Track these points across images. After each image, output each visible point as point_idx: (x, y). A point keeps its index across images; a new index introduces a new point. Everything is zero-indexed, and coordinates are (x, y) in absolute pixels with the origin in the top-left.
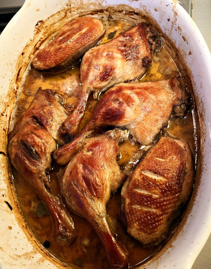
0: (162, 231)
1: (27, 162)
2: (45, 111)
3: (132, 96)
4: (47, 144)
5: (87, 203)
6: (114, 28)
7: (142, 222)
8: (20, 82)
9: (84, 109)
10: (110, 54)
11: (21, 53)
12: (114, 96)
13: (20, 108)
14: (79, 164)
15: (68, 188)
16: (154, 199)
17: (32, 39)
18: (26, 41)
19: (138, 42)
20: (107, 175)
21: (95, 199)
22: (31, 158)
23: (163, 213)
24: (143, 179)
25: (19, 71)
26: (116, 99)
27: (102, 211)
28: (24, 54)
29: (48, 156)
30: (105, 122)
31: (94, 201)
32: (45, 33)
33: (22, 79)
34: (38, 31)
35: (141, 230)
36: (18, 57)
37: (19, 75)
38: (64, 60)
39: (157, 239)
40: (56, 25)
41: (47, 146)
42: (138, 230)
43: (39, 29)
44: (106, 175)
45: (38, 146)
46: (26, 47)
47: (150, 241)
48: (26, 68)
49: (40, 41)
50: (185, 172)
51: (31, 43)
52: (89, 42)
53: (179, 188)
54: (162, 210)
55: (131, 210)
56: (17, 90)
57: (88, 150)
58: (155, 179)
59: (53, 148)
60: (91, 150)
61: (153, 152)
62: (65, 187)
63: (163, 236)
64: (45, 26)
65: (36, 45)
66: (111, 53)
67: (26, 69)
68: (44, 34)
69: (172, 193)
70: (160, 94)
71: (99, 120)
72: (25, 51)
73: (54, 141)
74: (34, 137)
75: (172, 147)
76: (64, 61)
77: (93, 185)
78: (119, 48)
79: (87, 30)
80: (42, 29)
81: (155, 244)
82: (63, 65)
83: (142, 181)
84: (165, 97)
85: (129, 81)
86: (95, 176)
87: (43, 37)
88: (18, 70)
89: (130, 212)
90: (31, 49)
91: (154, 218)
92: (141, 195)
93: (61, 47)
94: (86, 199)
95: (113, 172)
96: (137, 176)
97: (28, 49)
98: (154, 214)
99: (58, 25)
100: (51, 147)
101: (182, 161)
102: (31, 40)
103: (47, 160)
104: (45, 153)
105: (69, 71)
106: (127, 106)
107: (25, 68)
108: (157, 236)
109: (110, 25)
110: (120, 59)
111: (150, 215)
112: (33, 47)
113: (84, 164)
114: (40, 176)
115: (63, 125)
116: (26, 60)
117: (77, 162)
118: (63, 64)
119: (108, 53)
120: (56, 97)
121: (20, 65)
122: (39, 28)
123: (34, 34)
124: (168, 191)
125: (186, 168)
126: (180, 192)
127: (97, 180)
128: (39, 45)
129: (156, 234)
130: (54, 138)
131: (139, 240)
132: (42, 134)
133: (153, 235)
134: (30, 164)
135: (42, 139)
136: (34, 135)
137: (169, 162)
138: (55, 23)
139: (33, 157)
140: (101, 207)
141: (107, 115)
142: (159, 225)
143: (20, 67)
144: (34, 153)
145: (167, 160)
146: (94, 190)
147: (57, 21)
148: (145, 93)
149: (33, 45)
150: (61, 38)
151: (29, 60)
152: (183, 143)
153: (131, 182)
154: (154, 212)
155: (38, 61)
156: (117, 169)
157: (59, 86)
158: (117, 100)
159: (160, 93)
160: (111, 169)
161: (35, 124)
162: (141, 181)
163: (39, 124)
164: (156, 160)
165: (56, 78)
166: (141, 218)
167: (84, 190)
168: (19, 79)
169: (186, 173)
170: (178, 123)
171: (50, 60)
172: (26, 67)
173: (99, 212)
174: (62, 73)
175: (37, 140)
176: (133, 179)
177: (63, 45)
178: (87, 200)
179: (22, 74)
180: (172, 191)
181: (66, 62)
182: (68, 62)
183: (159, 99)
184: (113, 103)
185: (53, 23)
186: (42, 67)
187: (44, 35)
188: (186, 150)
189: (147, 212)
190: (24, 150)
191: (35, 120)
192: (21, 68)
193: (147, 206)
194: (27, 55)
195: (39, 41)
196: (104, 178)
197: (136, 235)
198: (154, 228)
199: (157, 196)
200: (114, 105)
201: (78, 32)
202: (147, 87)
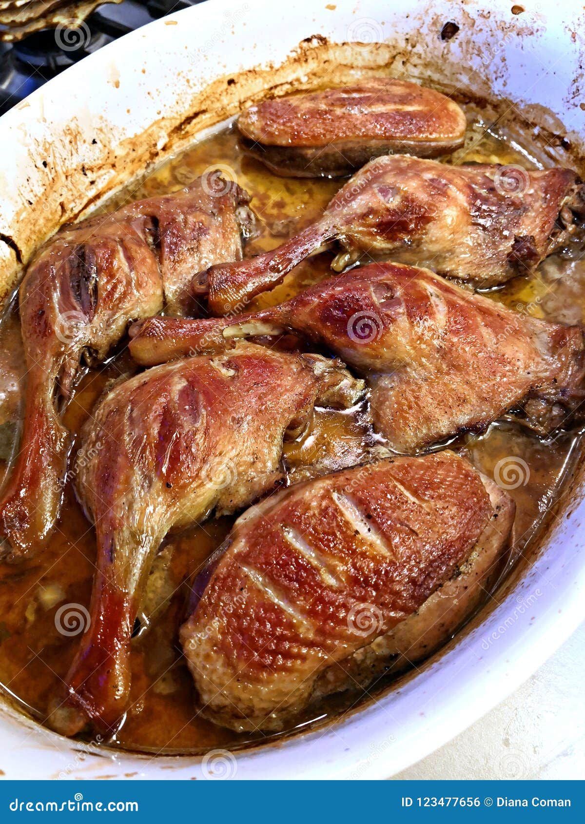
0: (281, 693)
1: (56, 296)
2: (191, 219)
3: (435, 301)
4: (138, 291)
5: (128, 481)
6: (489, 156)
7: (241, 630)
8: (182, 141)
9: (289, 268)
10: (440, 182)
11: (229, 78)
12: (386, 277)
13: (138, 194)
14: (180, 379)
15: (107, 417)
16: (319, 585)
17: (277, 66)
18: (259, 59)
19: (529, 199)
20: (233, 448)
21: (153, 484)
22: (72, 293)
23: (319, 639)
24: (324, 512)
25: (196, 115)
26: (386, 284)
27: (152, 528)
28: (232, 85)
29: (120, 320)
30: (320, 325)
31: (150, 487)
32: (314, 74)
33: (191, 138)
34: (302, 59)
35: (222, 648)
36: (215, 79)
37: (189, 123)
38: (319, 143)
39: (251, 712)
40: (353, 75)
41: (132, 293)
42: (212, 641)
43: (305, 55)
44: (230, 447)
45: (111, 276)
46: (250, 71)
47: (227, 702)
48: (218, 122)
49: (291, 83)
50: (458, 567)
51: (267, 72)
52: (405, 138)
53: (412, 597)
54: (320, 631)
55: (234, 575)
56: (161, 153)
57: (229, 362)
58: (357, 532)
59: (145, 312)
60: (237, 369)
61: (399, 466)
62: (102, 411)
63: (274, 716)
64: (325, 57)
65: (276, 87)
66: (444, 182)
67: (214, 124)
68: (311, 76)
69: (382, 599)
70: (513, 342)
71: (307, 310)
72: (242, 80)
73: (162, 299)
74: (118, 252)
75: (462, 485)
76: (317, 148)
77: (177, 444)
78: (474, 186)
79: (421, 112)
80: (315, 60)
81: (236, 725)
82: (309, 156)
83: (317, 515)
84: (521, 356)
85: (450, 276)
86: (198, 425)
87: (304, 79)
88: (196, 109)
89: (225, 579)
90: (257, 87)
91: (281, 638)
92: (291, 552)
93: (331, 111)
94: (132, 468)
95: (253, 454)
96: (312, 495)
97: (250, 82)
98: (290, 626)
99: (356, 77)
100: (143, 305)
101: (467, 533)
102: (271, 67)
103: (108, 325)
104: (115, 309)
105: (314, 184)
106: (403, 314)
107: (215, 121)
108: (256, 701)
109: (483, 145)
110: (459, 209)
111: (276, 624)
112: (267, 86)
113: (192, 384)
114: (63, 349)
115: (210, 271)
116: (230, 101)
117: (178, 372)
118: (310, 152)
119: (435, 177)
120: (239, 213)
121: (208, 102)
122: (308, 53)
123: (288, 57)
124: (376, 587)
125: (467, 561)
126: (406, 610)
127: (198, 436)
128: (281, 93)
129: (257, 693)
130: (166, 293)
131: (197, 677)
132: (144, 260)
133: (245, 688)
134: (59, 304)
135: (132, 268)
136: (120, 248)
137: (428, 514)
138: (352, 68)
139: (80, 295)
140: (156, 517)
141: (335, 308)
142: (284, 668)
143: (204, 107)
144: (91, 287)
145: (424, 505)
146: (171, 457)
147: (360, 65)
148: (475, 316)
149: (270, 81)
150: (345, 96)
151: (238, 109)
152: (500, 494)
153: (285, 503)
154: (295, 621)
155: (255, 113)
156: (271, 455)
157: (266, 201)
158: (389, 288)
159: (516, 340)
160: (256, 442)
161: (144, 232)
162: (314, 515)
163: (154, 240)
164: (395, 487)
165: (271, 182)
166: (246, 614)
167: (144, 441)
168: (183, 132)
169: (459, 574)
170: (516, 450)
171: (284, 124)
172: (218, 119)
173: (141, 523)
174: (295, 178)
175: (120, 261)
176: (295, 498)
177: (339, 111)
178: (132, 472)
179: (199, 126)
180: (386, 592)
181: (320, 153)
182: (326, 156)
183: (503, 350)
184: (372, 289)
185: (349, 64)
186: (256, 132)
187: (309, 79)
188: (496, 516)
189: (271, 607)
190: (72, 267)
191: (150, 226)
192: (204, 112)
193: (285, 592)
194: (239, 93)
195: (287, 83)
196: (219, 448)
197: (198, 655)
198: (262, 667)
199: (331, 581)
200: (373, 294)
201: (395, 103)
202: (488, 309)
